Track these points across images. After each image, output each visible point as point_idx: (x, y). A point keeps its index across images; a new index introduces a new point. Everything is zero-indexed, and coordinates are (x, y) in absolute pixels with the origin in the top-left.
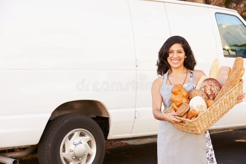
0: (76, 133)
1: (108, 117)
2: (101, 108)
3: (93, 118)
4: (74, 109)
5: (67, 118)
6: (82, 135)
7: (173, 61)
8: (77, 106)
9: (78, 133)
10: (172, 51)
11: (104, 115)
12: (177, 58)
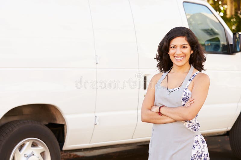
0: (28, 142)
1: (63, 123)
2: (55, 113)
3: (46, 125)
4: (23, 115)
5: (17, 125)
6: (34, 145)
7: (176, 58)
8: (26, 111)
9: (30, 143)
10: (175, 46)
11: (59, 122)
12: (181, 54)
